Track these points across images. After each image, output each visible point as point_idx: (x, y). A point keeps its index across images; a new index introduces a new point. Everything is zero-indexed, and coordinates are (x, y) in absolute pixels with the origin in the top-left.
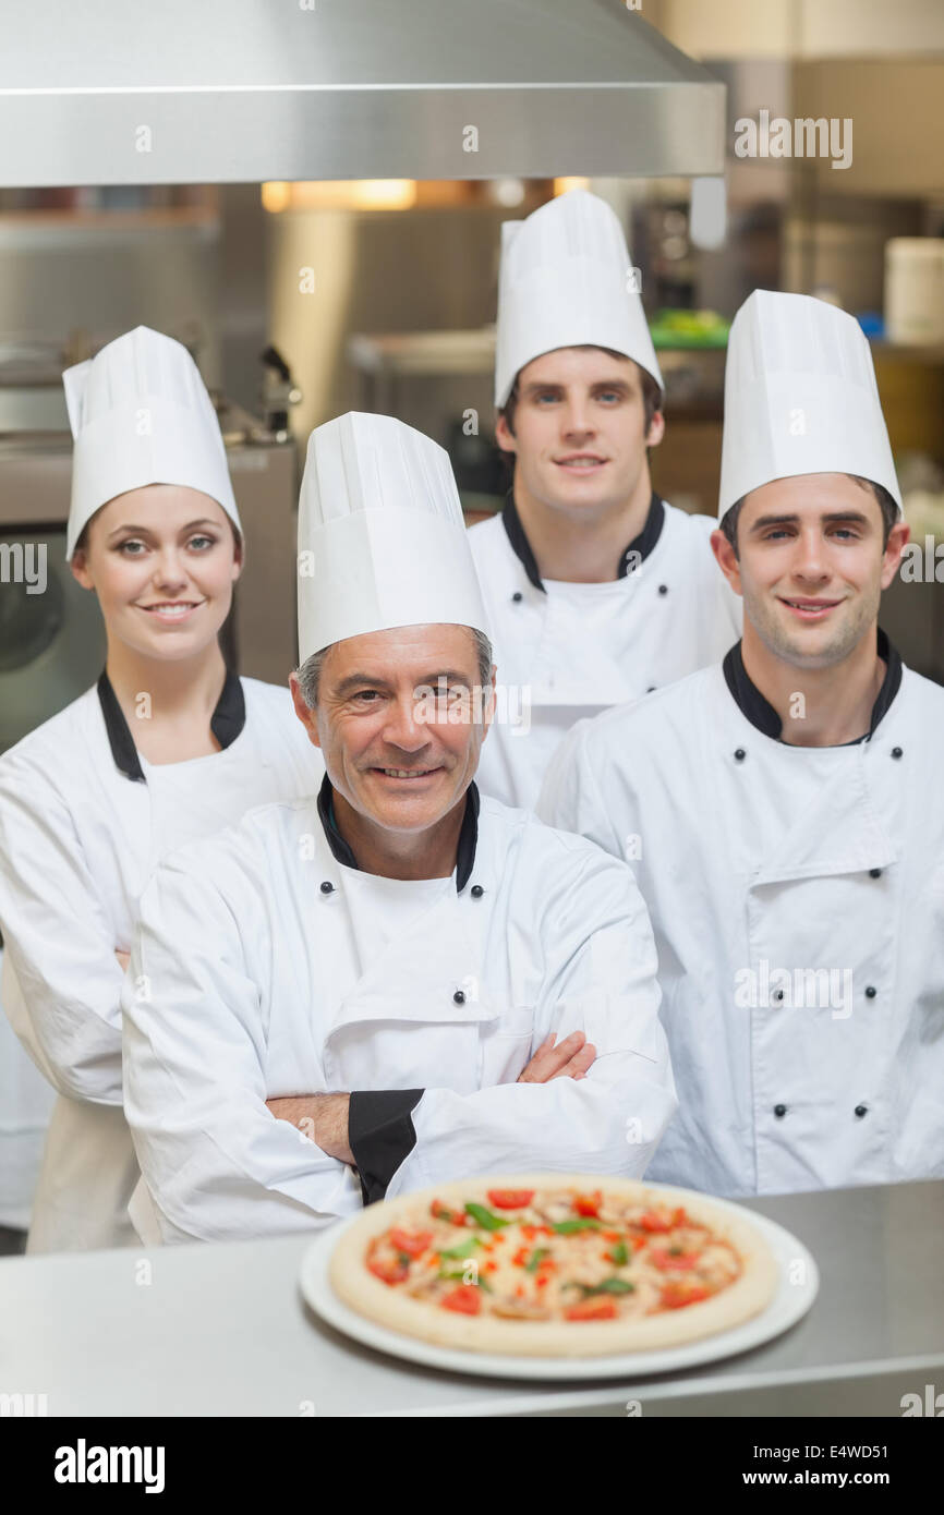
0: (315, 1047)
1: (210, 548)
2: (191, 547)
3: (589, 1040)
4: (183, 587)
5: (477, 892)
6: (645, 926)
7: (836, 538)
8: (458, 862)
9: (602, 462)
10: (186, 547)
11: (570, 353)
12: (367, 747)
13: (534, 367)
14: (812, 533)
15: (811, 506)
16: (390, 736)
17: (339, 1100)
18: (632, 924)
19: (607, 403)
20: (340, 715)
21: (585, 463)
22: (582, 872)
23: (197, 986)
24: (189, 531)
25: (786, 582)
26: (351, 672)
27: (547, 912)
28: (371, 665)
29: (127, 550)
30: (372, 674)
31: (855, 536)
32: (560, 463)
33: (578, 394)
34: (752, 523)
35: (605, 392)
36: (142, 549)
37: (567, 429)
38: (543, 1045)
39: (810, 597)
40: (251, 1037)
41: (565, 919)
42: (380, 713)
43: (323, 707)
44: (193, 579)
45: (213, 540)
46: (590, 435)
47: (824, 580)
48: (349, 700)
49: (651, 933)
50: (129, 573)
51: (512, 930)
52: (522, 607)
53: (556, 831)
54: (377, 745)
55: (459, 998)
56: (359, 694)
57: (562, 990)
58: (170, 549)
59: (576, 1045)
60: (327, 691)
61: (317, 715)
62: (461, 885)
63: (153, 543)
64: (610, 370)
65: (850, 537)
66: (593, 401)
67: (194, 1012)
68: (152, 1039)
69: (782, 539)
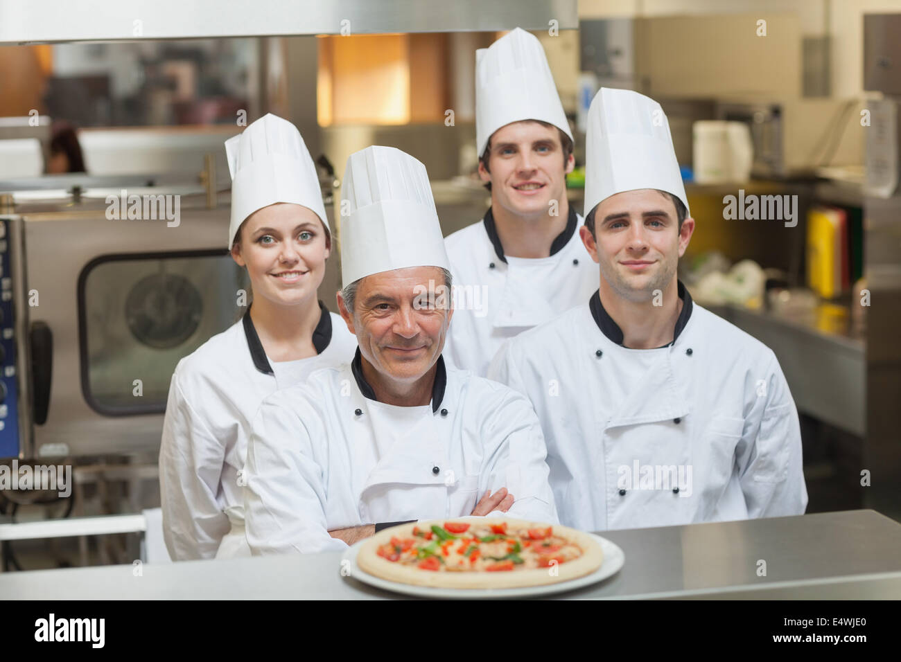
0: (354, 499)
1: (311, 239)
2: (300, 238)
3: (509, 492)
4: (296, 262)
5: (444, 413)
6: (539, 431)
7: (651, 226)
8: (433, 396)
9: (542, 186)
10: (298, 239)
11: (519, 125)
12: (383, 335)
13: (499, 134)
14: (637, 223)
15: (636, 208)
16: (396, 329)
17: (369, 528)
18: (531, 430)
19: (542, 152)
20: (368, 317)
21: (532, 187)
22: (503, 400)
23: (288, 468)
24: (299, 230)
25: (623, 252)
26: (374, 293)
27: (483, 424)
28: (386, 289)
29: (263, 242)
30: (385, 294)
31: (662, 224)
32: (516, 188)
33: (525, 149)
34: (603, 220)
35: (541, 146)
36: (272, 241)
37: (520, 169)
38: (483, 497)
39: (637, 260)
40: (318, 495)
41: (494, 426)
42: (390, 317)
43: (358, 312)
44: (302, 258)
45: (313, 234)
46: (534, 172)
47: (645, 250)
48: (373, 309)
49: (542, 435)
50: (265, 255)
51: (464, 433)
52: (494, 271)
53: (487, 380)
54: (389, 334)
55: (436, 471)
56: (378, 305)
57: (494, 466)
58: (288, 240)
59: (502, 495)
60: (360, 304)
61: (353, 316)
62: (435, 409)
63: (278, 237)
64: (543, 134)
65: (659, 225)
66: (534, 152)
67: (287, 482)
68: (262, 497)
69: (620, 228)
